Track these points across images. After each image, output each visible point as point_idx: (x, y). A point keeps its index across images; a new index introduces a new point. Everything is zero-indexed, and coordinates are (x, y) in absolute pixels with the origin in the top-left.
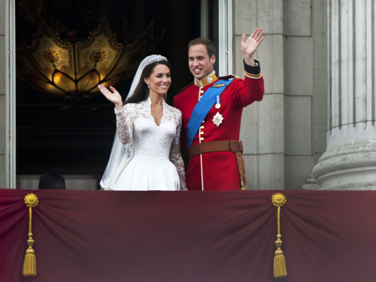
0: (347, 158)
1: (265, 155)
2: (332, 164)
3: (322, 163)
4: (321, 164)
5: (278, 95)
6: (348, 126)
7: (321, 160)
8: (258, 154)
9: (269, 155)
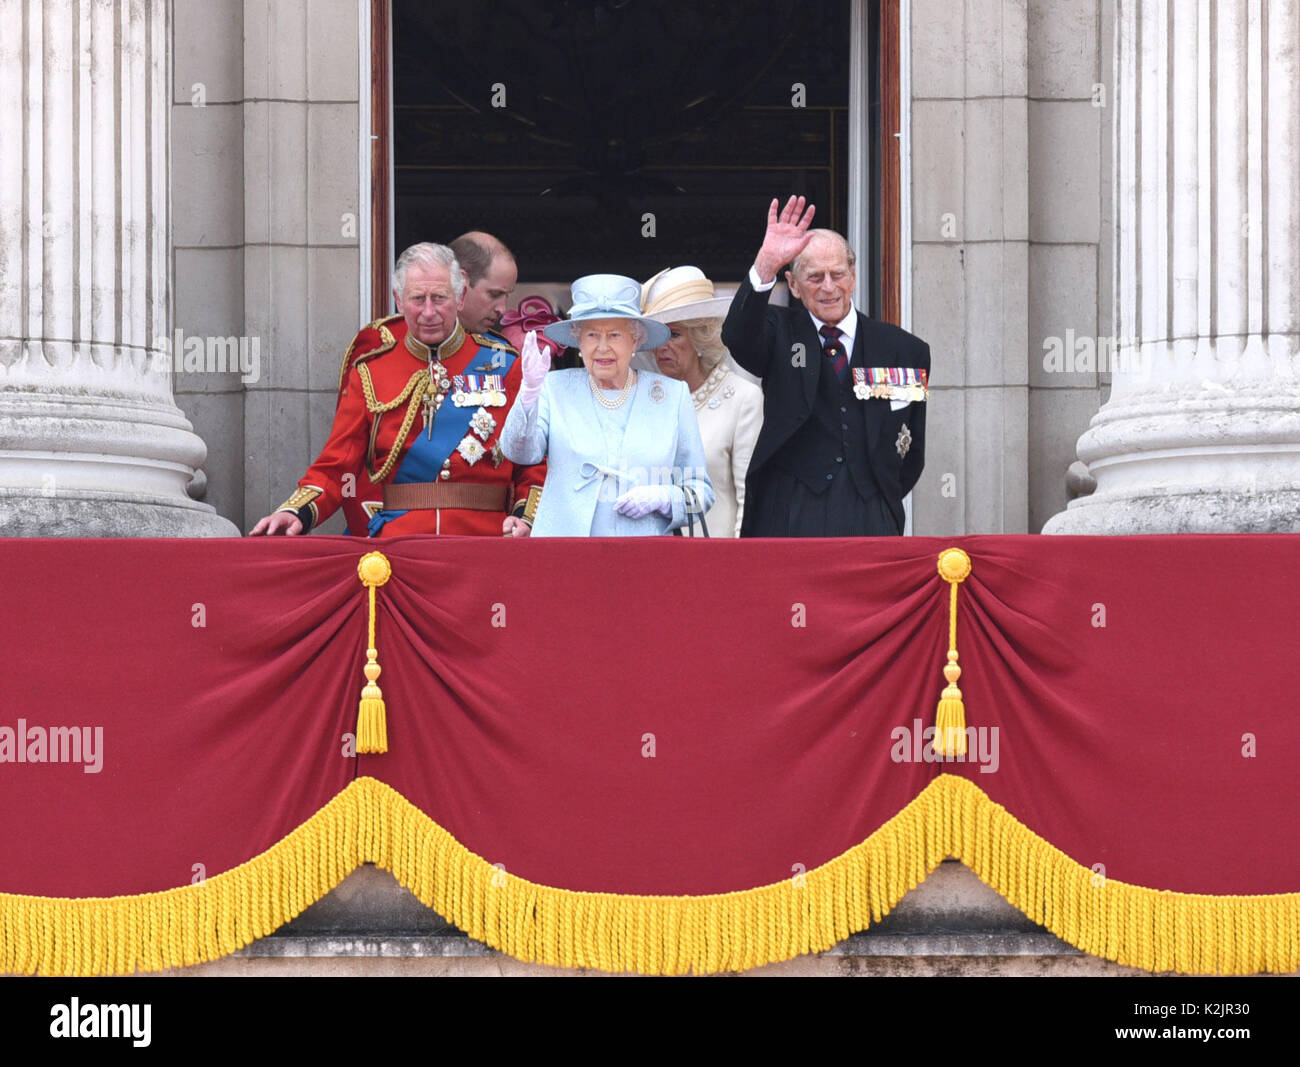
0: (1150, 426)
1: (983, 389)
2: (1117, 439)
3: (1094, 433)
4: (1092, 437)
5: (1014, 244)
6: (1156, 347)
7: (1095, 425)
8: (965, 387)
9: (992, 389)
